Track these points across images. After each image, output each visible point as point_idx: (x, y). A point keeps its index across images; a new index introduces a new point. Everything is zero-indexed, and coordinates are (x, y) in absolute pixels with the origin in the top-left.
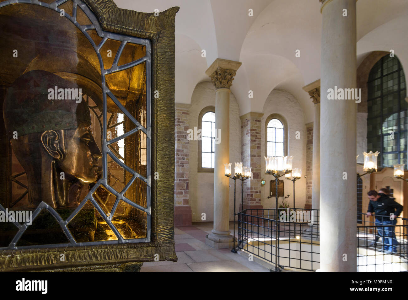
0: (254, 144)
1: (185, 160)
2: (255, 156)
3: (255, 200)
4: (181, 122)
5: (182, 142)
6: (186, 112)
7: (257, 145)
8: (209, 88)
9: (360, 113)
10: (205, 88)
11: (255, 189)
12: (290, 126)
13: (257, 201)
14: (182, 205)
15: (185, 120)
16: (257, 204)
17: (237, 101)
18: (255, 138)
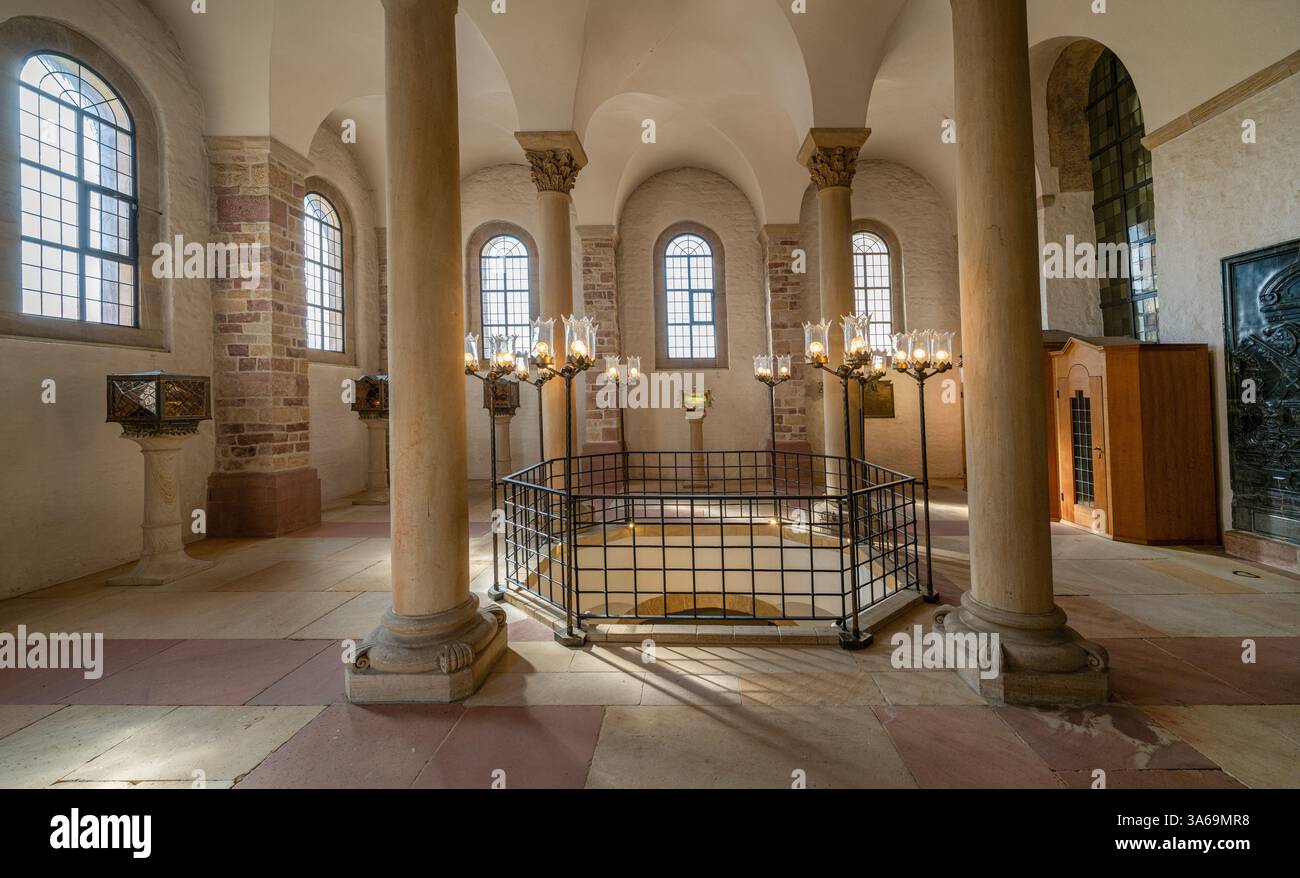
0: (780, 299)
1: (606, 345)
2: (784, 326)
3: (790, 430)
4: (592, 265)
5: (595, 307)
6: (604, 242)
7: (789, 300)
8: (678, 184)
9: (1067, 194)
10: (667, 185)
11: (787, 403)
12: (904, 245)
13: (793, 432)
14: (601, 442)
15: (602, 259)
16: (796, 440)
17: (749, 202)
18: (784, 284)
